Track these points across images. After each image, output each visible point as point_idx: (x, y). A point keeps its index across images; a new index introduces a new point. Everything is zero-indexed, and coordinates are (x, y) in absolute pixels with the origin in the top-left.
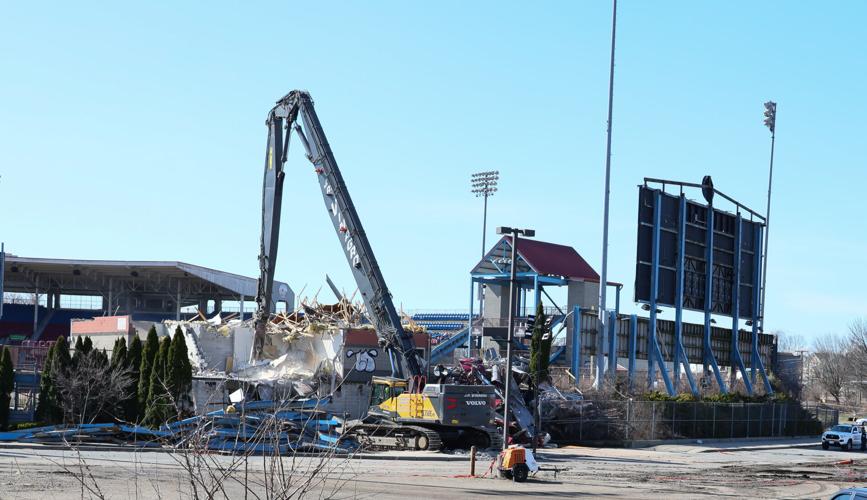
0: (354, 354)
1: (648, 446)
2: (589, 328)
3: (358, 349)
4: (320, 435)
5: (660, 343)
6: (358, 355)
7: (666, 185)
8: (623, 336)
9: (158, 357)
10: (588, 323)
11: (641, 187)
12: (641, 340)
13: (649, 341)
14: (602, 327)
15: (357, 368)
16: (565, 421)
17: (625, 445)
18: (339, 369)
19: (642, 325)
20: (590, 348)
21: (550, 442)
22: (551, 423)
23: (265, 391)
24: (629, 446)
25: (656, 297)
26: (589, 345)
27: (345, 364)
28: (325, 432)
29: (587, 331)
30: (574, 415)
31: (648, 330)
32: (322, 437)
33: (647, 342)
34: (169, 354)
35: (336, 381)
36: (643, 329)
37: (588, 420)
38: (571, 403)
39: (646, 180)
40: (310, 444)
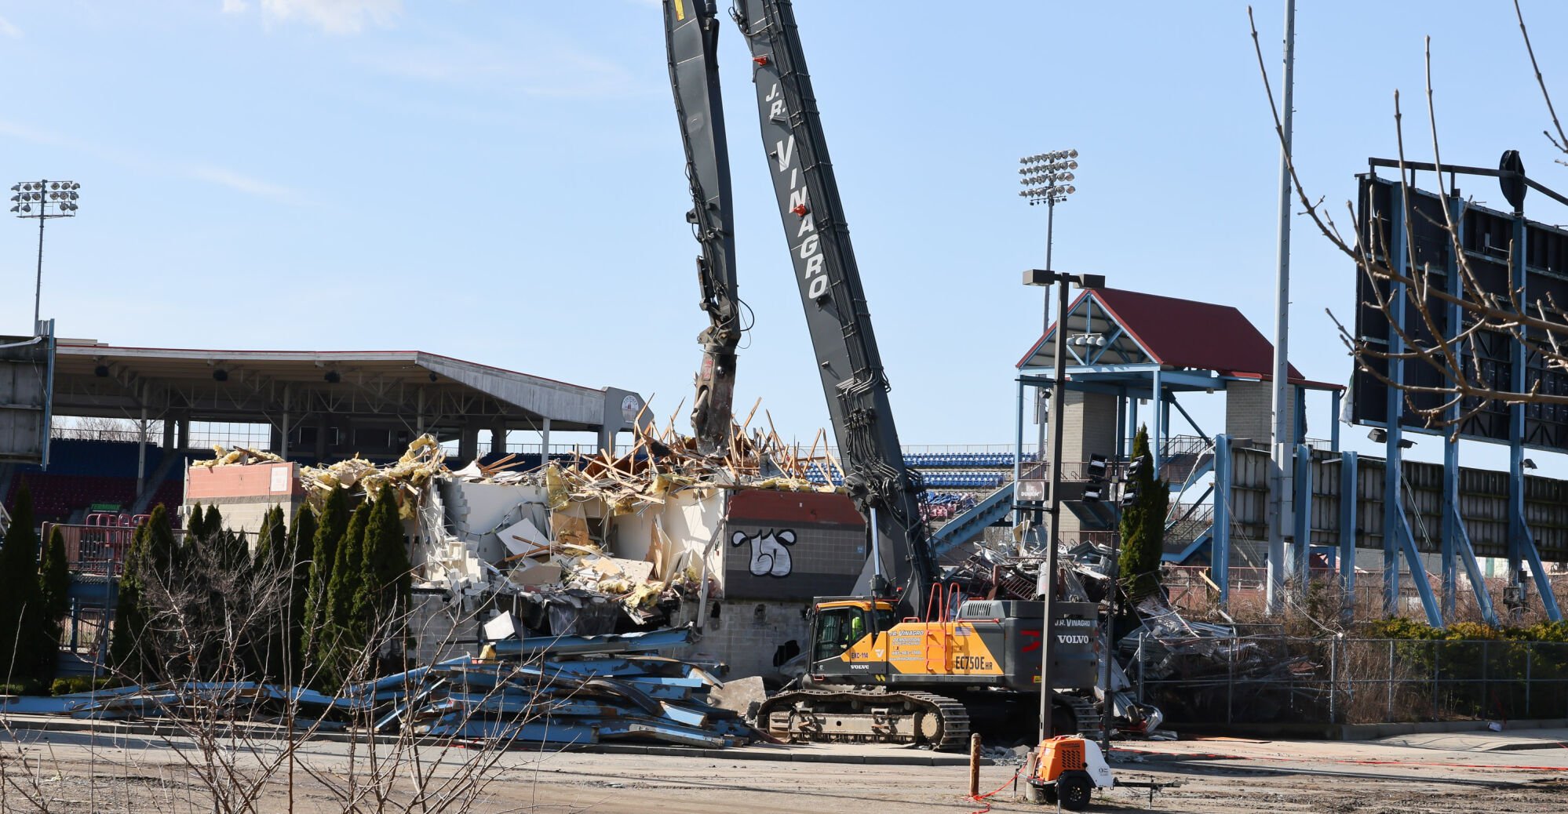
0: (747, 540)
1: (1374, 736)
2: (1251, 481)
3: (757, 529)
4: (666, 707)
5: (1409, 513)
6: (756, 542)
7: (1417, 171)
8: (1329, 496)
9: (344, 547)
10: (1250, 473)
11: (1362, 177)
12: (1369, 507)
13: (1384, 507)
14: (1278, 478)
15: (753, 569)
16: (1194, 682)
17: (1328, 734)
18: (716, 566)
19: (1369, 474)
20: (1253, 525)
21: (1161, 727)
22: (1165, 687)
23: (564, 616)
24: (1336, 737)
25: (1400, 414)
26: (1250, 516)
27: (727, 560)
28: (677, 703)
29: (1245, 488)
30: (1216, 667)
31: (1383, 484)
32: (673, 713)
33: (1382, 511)
34: (366, 540)
35: (709, 596)
36: (1371, 488)
37: (1245, 679)
38: (1208, 643)
39: (1374, 162)
40: (644, 728)
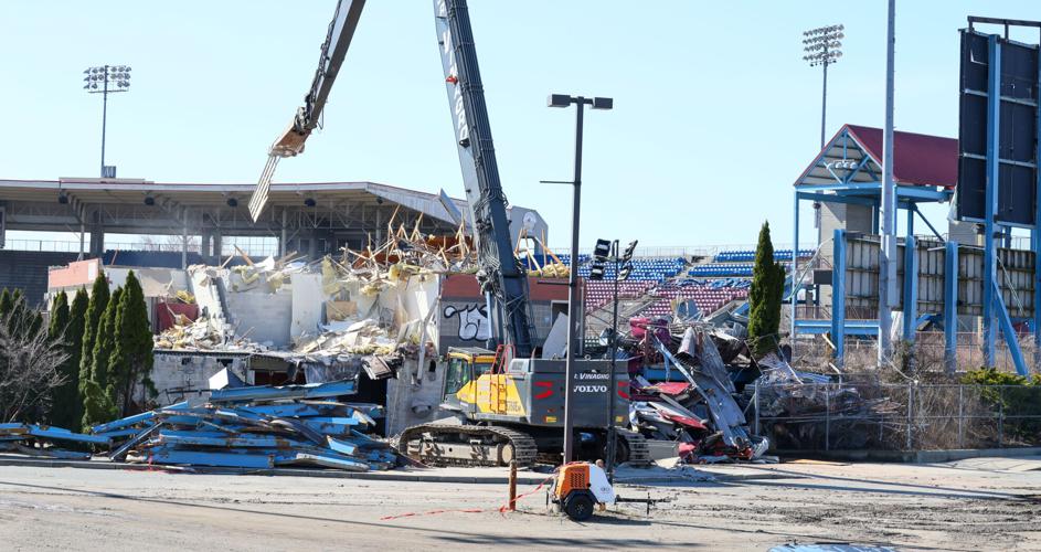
0: (457, 312)
1: (948, 459)
2: (866, 264)
3: (465, 304)
4: (329, 440)
5: (1005, 288)
6: (463, 315)
7: (1010, 27)
8: (935, 276)
9: (104, 321)
10: (864, 256)
11: (962, 31)
12: (970, 284)
13: (985, 285)
14: (886, 262)
15: (461, 335)
16: (798, 419)
17: (905, 458)
18: (433, 335)
19: (971, 258)
20: (868, 298)
21: (767, 453)
22: (778, 423)
23: (316, 372)
24: (912, 461)
25: (995, 212)
26: (866, 291)
27: (441, 328)
28: (340, 437)
29: (861, 270)
30: (817, 408)
31: (983, 266)
32: (334, 444)
33: (982, 287)
35: (426, 355)
36: (972, 266)
37: (841, 416)
38: (810, 389)
39: (971, 19)
40: (308, 456)
